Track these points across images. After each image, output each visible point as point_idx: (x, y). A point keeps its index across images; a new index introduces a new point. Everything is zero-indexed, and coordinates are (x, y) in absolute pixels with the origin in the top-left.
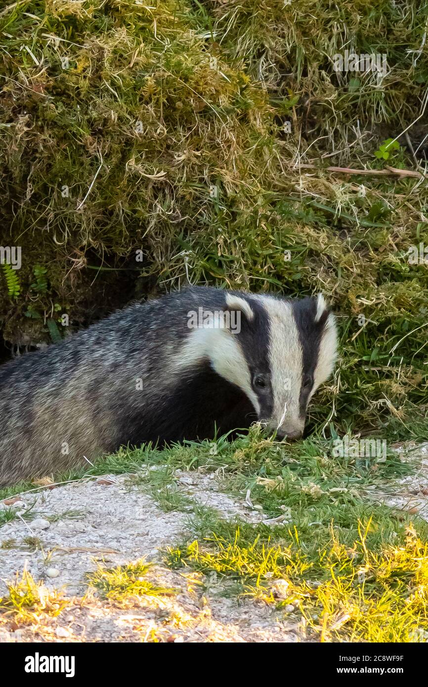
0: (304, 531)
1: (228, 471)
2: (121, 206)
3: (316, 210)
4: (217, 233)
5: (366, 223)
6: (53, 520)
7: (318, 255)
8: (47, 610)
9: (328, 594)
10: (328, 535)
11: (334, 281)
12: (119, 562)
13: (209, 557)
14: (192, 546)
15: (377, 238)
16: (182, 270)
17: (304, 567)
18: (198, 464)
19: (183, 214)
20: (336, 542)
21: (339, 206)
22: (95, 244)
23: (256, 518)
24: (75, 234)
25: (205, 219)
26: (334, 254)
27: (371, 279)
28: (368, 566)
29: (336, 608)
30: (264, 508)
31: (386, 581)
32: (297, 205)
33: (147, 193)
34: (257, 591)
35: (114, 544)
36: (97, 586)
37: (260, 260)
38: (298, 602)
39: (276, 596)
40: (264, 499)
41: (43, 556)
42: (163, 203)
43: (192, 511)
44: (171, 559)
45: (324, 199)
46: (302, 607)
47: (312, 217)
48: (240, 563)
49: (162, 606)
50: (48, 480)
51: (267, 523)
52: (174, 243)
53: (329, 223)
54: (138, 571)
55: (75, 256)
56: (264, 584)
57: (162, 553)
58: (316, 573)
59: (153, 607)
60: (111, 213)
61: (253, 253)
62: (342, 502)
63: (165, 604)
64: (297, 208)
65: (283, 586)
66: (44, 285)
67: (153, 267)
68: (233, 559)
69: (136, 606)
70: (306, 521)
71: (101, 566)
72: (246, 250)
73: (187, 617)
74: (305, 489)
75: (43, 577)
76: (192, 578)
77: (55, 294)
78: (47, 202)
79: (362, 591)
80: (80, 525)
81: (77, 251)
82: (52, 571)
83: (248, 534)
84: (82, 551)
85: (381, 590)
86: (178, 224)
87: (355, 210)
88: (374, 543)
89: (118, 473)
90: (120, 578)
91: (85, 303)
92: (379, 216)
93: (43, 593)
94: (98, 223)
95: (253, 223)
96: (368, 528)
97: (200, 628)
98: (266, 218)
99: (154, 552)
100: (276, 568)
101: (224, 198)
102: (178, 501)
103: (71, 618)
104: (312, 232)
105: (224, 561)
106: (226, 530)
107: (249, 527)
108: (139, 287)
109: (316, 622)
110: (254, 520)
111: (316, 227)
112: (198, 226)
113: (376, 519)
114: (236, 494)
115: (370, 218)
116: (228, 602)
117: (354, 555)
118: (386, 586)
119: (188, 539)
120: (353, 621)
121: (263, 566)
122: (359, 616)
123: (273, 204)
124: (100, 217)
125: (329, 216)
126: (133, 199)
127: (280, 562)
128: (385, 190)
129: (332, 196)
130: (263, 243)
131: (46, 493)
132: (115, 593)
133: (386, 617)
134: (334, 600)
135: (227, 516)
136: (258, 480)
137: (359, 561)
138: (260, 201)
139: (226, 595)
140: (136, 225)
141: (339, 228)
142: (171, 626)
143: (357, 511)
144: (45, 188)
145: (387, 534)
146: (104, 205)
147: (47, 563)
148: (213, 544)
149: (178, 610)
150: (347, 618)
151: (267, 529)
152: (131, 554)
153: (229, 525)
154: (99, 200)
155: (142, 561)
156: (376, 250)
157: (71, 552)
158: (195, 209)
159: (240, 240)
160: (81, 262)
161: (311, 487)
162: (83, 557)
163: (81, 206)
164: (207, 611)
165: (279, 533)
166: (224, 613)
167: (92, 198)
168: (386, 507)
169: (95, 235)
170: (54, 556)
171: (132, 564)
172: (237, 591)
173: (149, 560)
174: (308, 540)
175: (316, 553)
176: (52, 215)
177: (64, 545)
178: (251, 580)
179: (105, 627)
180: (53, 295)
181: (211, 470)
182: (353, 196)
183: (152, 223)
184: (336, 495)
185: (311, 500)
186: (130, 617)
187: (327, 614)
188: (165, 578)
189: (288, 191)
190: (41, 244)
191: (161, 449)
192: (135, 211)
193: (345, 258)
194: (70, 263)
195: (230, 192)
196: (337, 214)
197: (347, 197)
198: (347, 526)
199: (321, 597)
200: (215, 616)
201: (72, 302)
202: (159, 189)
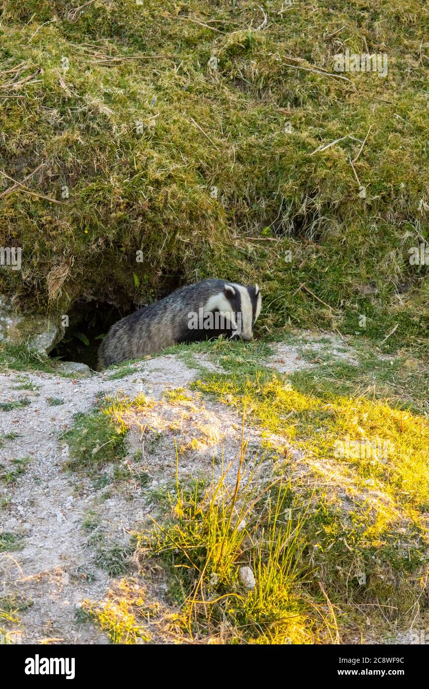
0: (237, 376)
1: (211, 353)
2: (174, 252)
3: (242, 253)
4: (207, 262)
5: (259, 259)
6: (151, 372)
7: (242, 271)
8: (149, 406)
9: (246, 400)
10: (246, 378)
11: (248, 281)
12: (173, 388)
13: (204, 386)
14: (199, 382)
15: (262, 264)
16: (195, 276)
17: (237, 390)
18: (201, 350)
19: (196, 255)
20: (248, 380)
21: (250, 252)
22: (165, 267)
23: (221, 371)
24: (158, 262)
25: (203, 257)
26: (248, 271)
27: (260, 280)
28: (260, 389)
29: (248, 406)
30: (224, 367)
31: (266, 395)
32: (235, 252)
33: (183, 247)
34: (221, 399)
35: (171, 381)
36: (166, 397)
37: (222, 272)
38: (235, 403)
39: (228, 401)
40: (224, 364)
41: (147, 385)
42: (188, 251)
43: (198, 368)
44: (191, 387)
45: (244, 249)
46: (237, 405)
47: (240, 256)
48: (215, 388)
49: (188, 405)
50: (149, 357)
51: (224, 373)
52: (192, 266)
53: (246, 259)
54: (180, 391)
55: (158, 271)
56: (223, 396)
57: (188, 384)
58: (242, 392)
59: (185, 405)
60: (171, 255)
61: (220, 270)
62: (251, 365)
63: (190, 404)
64: (235, 253)
65: (230, 397)
66: (147, 282)
67: (185, 275)
68: (213, 387)
69: (179, 405)
70: (238, 372)
71: (167, 389)
72: (217, 269)
73: (197, 409)
74: (238, 360)
75: (147, 393)
76: (199, 394)
77: (151, 286)
78: (148, 250)
79: (257, 399)
80: (160, 374)
81: (159, 269)
82: (150, 391)
83: (218, 377)
84: (161, 384)
85: (264, 399)
86: (193, 259)
87: (255, 253)
88: (262, 381)
89: (173, 354)
90: (173, 394)
91: (161, 289)
92: (263, 256)
93: (147, 400)
94: (166, 258)
95: (220, 259)
96: (260, 375)
97: (201, 413)
98: (224, 256)
99: (186, 384)
100: (228, 390)
101: (210, 249)
102: (194, 365)
103: (157, 409)
104: (240, 262)
105: (209, 388)
106: (210, 376)
107: (218, 374)
108: (180, 282)
109: (241, 411)
110: (220, 372)
111: (241, 260)
112: (201, 259)
113: (262, 371)
114: (214, 362)
115: (260, 257)
116: (211, 403)
117: (255, 385)
118: (266, 397)
119: (197, 379)
120: (254, 410)
121: (223, 389)
122: (256, 409)
123: (227, 251)
124: (167, 256)
125: (246, 256)
126: (178, 249)
127: (229, 388)
128: (265, 246)
129: (247, 248)
130: (223, 266)
131: (148, 361)
132: (172, 400)
133: (266, 409)
134: (248, 403)
135: (211, 371)
136: (221, 357)
137: (256, 388)
138: (222, 250)
139: (210, 400)
140: (179, 259)
141: (250, 261)
142: (191, 412)
143: (255, 369)
144: (148, 245)
145: (266, 377)
146: (169, 251)
147: (149, 388)
148: (206, 381)
149: (194, 406)
150: (252, 409)
151: (225, 375)
152: (178, 385)
153: (211, 374)
154: (166, 250)
155: (181, 387)
156: (262, 269)
157: (157, 384)
158: (200, 253)
159: (215, 265)
160: (160, 273)
161: (240, 359)
162: (161, 386)
163: (160, 252)
164: (204, 407)
165: (229, 377)
166: (210, 407)
167: (164, 249)
168: (265, 367)
169: (165, 263)
170: (151, 386)
171: (178, 389)
172: (214, 399)
173: (184, 387)
174: (239, 380)
175: (241, 385)
176: (150, 256)
177: (154, 381)
178: (219, 395)
179: (168, 412)
180: (150, 286)
181: (205, 353)
182: (254, 248)
183: (185, 258)
184: (248, 362)
185: (240, 364)
186: (177, 409)
187: (245, 408)
188: (189, 394)
189: (232, 246)
190: (146, 266)
191: (188, 345)
192: (179, 254)
193: (252, 272)
194: (156, 274)
195: (212, 247)
196: (249, 255)
197: (252, 249)
198: (252, 374)
199: (243, 401)
200: (206, 408)
201: (157, 289)
202: (187, 245)
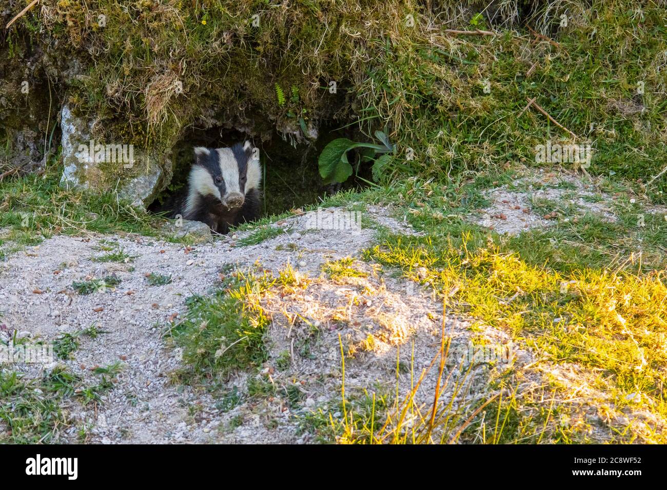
0: (434, 239)
1: (395, 205)
2: (337, 52)
3: (440, 54)
4: (388, 68)
5: (466, 62)
6: (303, 233)
7: (441, 80)
8: (300, 285)
9: (449, 274)
10: (447, 242)
11: (449, 95)
12: (337, 257)
13: (384, 255)
14: (376, 248)
15: (471, 70)
16: (370, 89)
17: (434, 260)
18: (378, 201)
19: (370, 57)
20: (451, 246)
21: (452, 52)
22: (324, 74)
23: (409, 233)
24: (313, 68)
25: (381, 60)
26: (449, 80)
27: (469, 94)
28: (468, 259)
29: (452, 284)
30: (414, 227)
31: (477, 268)
32: (430, 51)
33: (351, 45)
34: (410, 274)
35: (335, 247)
36: (326, 271)
37: (410, 83)
38: (432, 280)
39: (420, 277)
40: (414, 222)
41: (298, 254)
42: (359, 50)
43: (375, 228)
44: (365, 256)
45: (444, 48)
46: (433, 284)
47: (437, 58)
48: (401, 258)
49: (360, 283)
50: (300, 211)
51: (415, 235)
52: (365, 74)
53: (446, 62)
54: (347, 263)
55: (313, 81)
56: (413, 270)
57: (360, 252)
58: (440, 264)
59: (356, 284)
60: (332, 56)
61: (406, 79)
62: (454, 223)
63: (362, 282)
64: (430, 53)
65: (424, 271)
66: (297, 98)
67: (355, 88)
68: (397, 256)
69: (347, 283)
70: (435, 234)
71: (328, 260)
72: (403, 77)
73: (373, 289)
74: (435, 215)
75: (298, 266)
76: (376, 267)
77: (303, 103)
78: (299, 50)
79: (464, 274)
80: (317, 237)
81: (314, 78)
82: (303, 263)
83: (405, 241)
84: (318, 252)
85: (475, 273)
86: (367, 63)
87: (460, 54)
88: (471, 246)
89: (337, 206)
90: (338, 267)
91: (319, 108)
92: (473, 58)
93: (298, 276)
94: (325, 62)
95: (407, 62)
96: (468, 238)
97: (380, 296)
98: (414, 59)
99: (356, 252)
100: (420, 261)
101: (391, 48)
102: (368, 223)
103: (312, 290)
104: (437, 67)
105: (393, 257)
106: (393, 239)
107: (405, 237)
108: (347, 99)
109: (441, 292)
110: (408, 233)
111: (439, 64)
112: (378, 63)
113: (472, 232)
114: (399, 218)
115: (467, 59)
116: (394, 280)
117: (461, 253)
118: (477, 271)
119: (374, 244)
120: (460, 291)
121: (413, 260)
122: (463, 288)
123: (417, 51)
124: (326, 58)
125: (446, 57)
126: (344, 48)
127: (422, 257)
128: (475, 43)
129: (448, 46)
130: (412, 73)
131: (299, 218)
132: (335, 276)
133: (478, 289)
134: (449, 279)
135: (394, 231)
136: (411, 210)
137: (463, 257)
138: (411, 49)
139: (393, 276)
140: (345, 63)
141: (452, 65)
142: (365, 295)
143: (461, 228)
144: (297, 42)
145: (478, 241)
146: (329, 51)
147: (300, 259)
148: (387, 248)
149: (368, 285)
150: (457, 289)
151: (415, 238)
152: (344, 253)
153: (395, 236)
154: (326, 49)
155: (349, 257)
156: (471, 77)
157: (312, 252)
158: (376, 54)
159: (400, 71)
160: (316, 85)
161: (438, 214)
162: (319, 254)
163: (316, 52)
164: (384, 286)
165: (421, 241)
166: (393, 287)
167: (322, 48)
168: (477, 226)
169: (324, 69)
170: (303, 255)
171: (344, 259)
172: (399, 274)
173: (353, 256)
174: (436, 245)
175: (441, 252)
176: (301, 58)
177: (308, 248)
178: (407, 268)
179: (330, 295)
180: (302, 104)
181: (385, 204)
182: (459, 46)
183: (354, 63)
184: (451, 219)
185: (438, 222)
186: (343, 290)
187: (447, 287)
188: (361, 267)
189: (424, 43)
190: (295, 75)
191: (359, 192)
192: (345, 55)
193: (455, 82)
194: (311, 85)
195: (394, 44)
196: (451, 56)
197: (456, 47)
198: (457, 237)
199: (444, 277)
200: (388, 289)
201: (312, 108)
202: (357, 42)
